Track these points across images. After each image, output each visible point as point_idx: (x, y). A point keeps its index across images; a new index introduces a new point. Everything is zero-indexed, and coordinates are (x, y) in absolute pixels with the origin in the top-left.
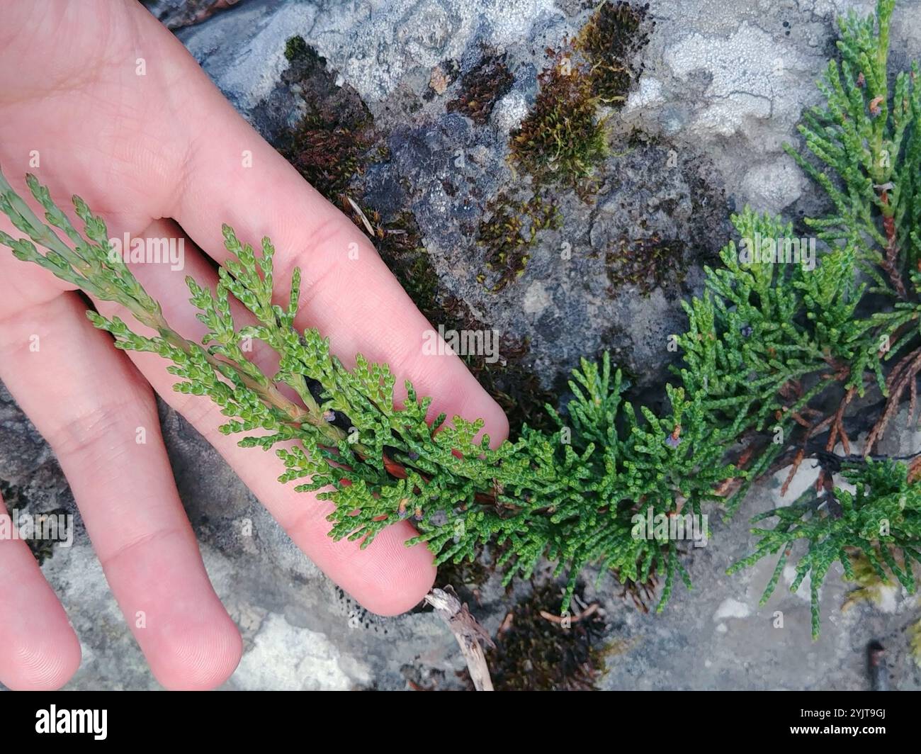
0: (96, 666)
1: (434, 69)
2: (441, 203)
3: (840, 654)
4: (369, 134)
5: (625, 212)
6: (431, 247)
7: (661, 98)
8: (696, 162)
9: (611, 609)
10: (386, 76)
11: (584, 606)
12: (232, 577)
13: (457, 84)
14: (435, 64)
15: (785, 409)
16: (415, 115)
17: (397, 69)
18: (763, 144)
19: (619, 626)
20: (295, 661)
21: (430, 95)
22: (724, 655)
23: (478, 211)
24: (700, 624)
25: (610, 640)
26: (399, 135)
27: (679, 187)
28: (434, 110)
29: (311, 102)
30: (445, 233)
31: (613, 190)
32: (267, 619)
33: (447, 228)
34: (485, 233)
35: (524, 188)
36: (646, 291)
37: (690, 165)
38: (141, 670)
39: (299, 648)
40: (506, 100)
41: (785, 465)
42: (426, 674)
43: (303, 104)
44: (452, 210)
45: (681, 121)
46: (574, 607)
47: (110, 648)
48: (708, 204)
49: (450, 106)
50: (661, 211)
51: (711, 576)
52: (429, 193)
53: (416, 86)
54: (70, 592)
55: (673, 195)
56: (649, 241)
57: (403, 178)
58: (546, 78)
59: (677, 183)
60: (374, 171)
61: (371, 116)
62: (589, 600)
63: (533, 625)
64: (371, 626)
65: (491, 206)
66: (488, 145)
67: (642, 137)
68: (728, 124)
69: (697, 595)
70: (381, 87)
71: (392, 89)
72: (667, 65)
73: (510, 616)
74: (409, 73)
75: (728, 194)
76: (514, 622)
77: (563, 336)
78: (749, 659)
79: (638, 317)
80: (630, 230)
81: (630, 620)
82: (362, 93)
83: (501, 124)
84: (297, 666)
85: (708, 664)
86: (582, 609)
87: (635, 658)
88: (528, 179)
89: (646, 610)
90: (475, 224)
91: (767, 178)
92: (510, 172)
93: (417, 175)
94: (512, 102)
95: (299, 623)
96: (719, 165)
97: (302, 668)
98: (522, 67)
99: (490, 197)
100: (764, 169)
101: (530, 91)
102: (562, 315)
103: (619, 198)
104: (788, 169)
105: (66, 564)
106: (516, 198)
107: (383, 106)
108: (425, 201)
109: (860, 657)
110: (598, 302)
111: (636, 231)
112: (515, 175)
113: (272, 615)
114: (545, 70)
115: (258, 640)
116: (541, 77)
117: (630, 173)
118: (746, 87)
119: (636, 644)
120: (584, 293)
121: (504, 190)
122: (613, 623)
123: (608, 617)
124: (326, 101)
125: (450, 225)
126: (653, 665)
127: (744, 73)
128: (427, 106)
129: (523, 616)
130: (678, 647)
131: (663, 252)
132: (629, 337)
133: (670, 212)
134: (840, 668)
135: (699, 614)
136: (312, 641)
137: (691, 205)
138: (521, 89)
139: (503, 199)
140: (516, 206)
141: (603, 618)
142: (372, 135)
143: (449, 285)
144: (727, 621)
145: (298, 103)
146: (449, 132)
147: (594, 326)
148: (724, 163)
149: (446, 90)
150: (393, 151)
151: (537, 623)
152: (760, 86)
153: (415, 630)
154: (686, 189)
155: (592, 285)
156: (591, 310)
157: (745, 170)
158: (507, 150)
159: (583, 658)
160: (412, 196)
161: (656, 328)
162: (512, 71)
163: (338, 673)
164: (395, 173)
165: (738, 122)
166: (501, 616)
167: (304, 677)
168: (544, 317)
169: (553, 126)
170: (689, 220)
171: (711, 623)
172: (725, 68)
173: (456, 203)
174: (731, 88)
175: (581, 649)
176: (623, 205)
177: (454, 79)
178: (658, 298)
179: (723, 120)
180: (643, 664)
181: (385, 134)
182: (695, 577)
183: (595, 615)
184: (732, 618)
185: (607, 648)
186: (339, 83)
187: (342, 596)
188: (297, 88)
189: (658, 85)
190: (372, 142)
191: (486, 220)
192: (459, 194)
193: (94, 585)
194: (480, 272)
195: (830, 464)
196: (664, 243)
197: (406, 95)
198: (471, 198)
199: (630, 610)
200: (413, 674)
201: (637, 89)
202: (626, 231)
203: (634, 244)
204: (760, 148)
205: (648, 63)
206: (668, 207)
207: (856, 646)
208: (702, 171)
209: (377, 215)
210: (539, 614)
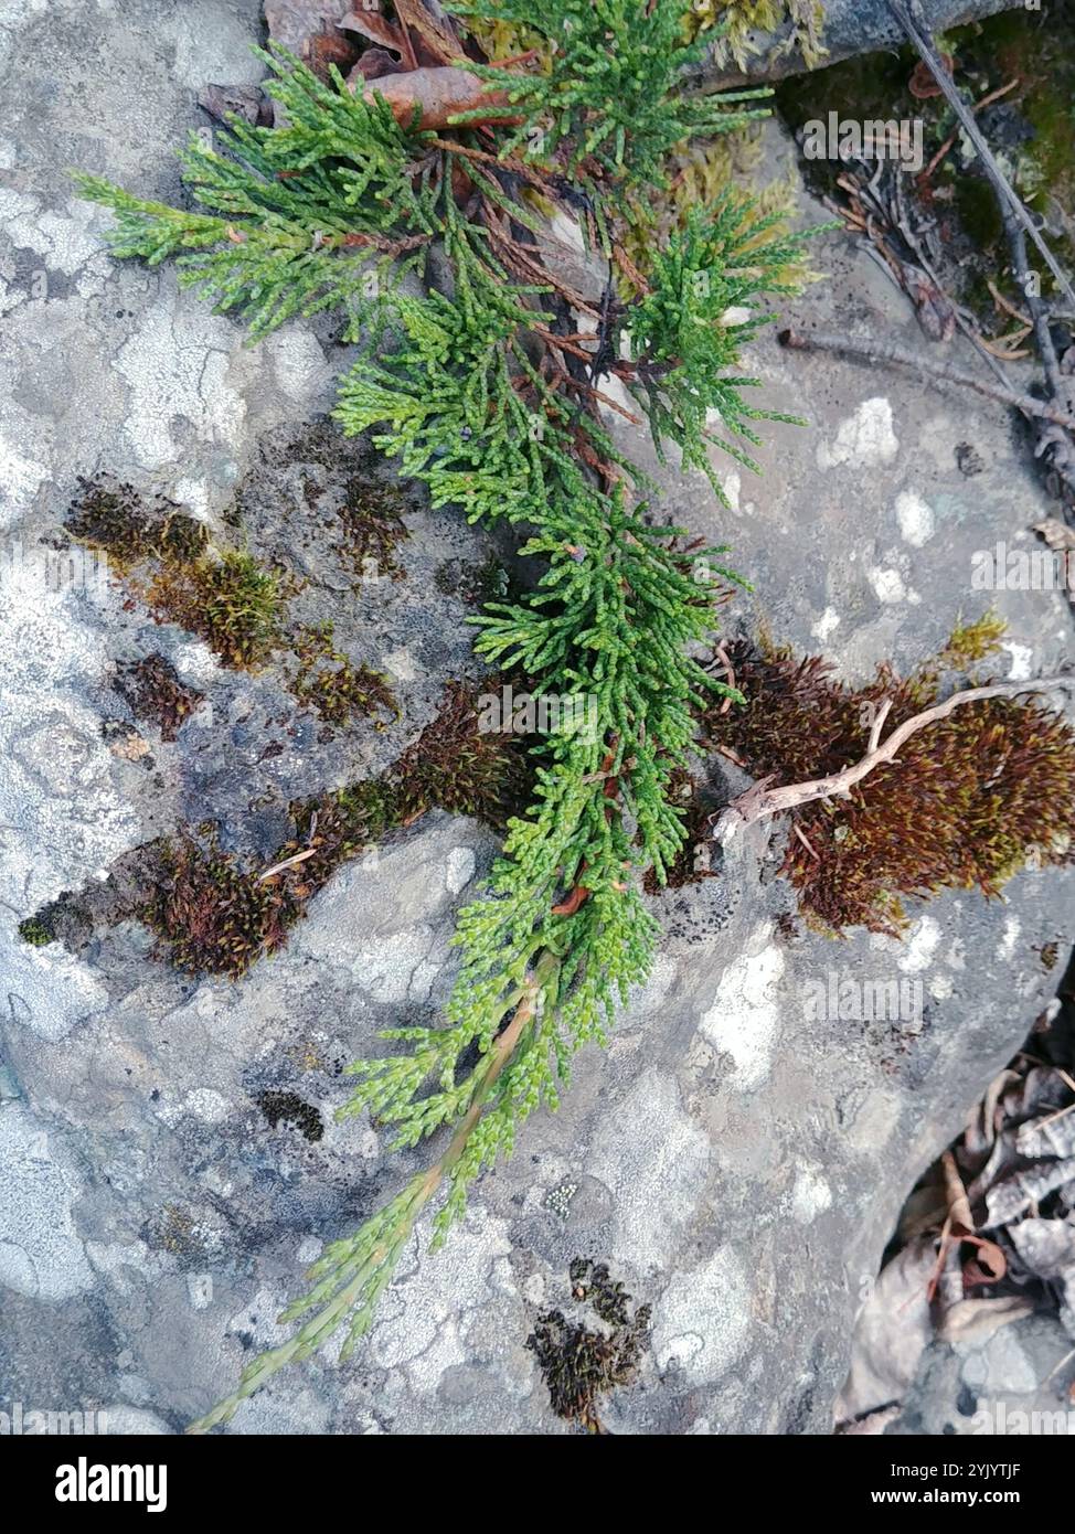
0: (737, 1243)
1: (114, 753)
2: (291, 764)
3: (786, 380)
4: (176, 844)
5: (313, 544)
6: (340, 782)
7: (203, 480)
8: (267, 450)
9: (725, 632)
10: (112, 815)
11: (716, 662)
12: (660, 1069)
13: (140, 725)
14: (108, 750)
15: (544, 402)
16: (167, 784)
17: (108, 799)
18: (252, 366)
19: (742, 626)
20: (746, 1007)
21: (148, 762)
22: (776, 511)
23: (308, 720)
24: (745, 533)
25: (756, 638)
26: (189, 805)
27: (292, 476)
28: (167, 757)
29: (123, 914)
30: (328, 762)
31: (290, 554)
32: (703, 1034)
33: (322, 759)
34: (332, 716)
35: (284, 661)
36: (403, 532)
37: (270, 458)
38: (744, 1190)
39: (734, 1001)
40: (183, 667)
41: (596, 409)
42: (771, 857)
43: (125, 925)
44: (302, 751)
45: (227, 461)
46: (718, 673)
47: (721, 1223)
48: (318, 445)
49: (168, 737)
50: (316, 501)
51: (698, 512)
52: (274, 777)
53: (134, 778)
54: (660, 1265)
55: (299, 483)
56: (346, 522)
57: (250, 806)
58: (160, 615)
59: (286, 477)
60: (231, 843)
61: (157, 840)
62: (711, 656)
63: (736, 724)
64: (731, 908)
65: (302, 704)
66: (231, 697)
67: (232, 511)
68: (235, 406)
69: (717, 531)
70: (125, 822)
71: (131, 809)
72: (161, 467)
73: (723, 748)
74: (117, 786)
75: (306, 419)
76: (729, 745)
77: (444, 639)
78: (784, 483)
79: (430, 548)
80: (332, 541)
81: (737, 612)
82: (126, 847)
83: (210, 677)
84: (752, 1007)
85: (784, 531)
86: (721, 665)
87: (775, 613)
88: (276, 654)
89: (732, 592)
90: (321, 725)
91: (290, 369)
92: (267, 676)
93: (251, 789)
94: (186, 661)
95: (711, 998)
96: (272, 423)
97: (754, 1002)
98: (142, 643)
99: (293, 703)
100: (279, 371)
101: (174, 637)
102: (421, 637)
103: (297, 549)
104: (284, 343)
105: (629, 1267)
106: (294, 672)
107: (148, 823)
108: (286, 784)
109: (792, 357)
110: (406, 592)
111: (334, 535)
112: (270, 670)
113: (700, 1028)
114: (150, 616)
115: (721, 1049)
116: (159, 622)
117: (268, 531)
118: (193, 376)
119: (762, 611)
120: (392, 607)
121: (285, 684)
122: (738, 631)
123: (732, 637)
124: (128, 895)
125: (318, 756)
126: (783, 594)
127: (176, 376)
128: (159, 767)
129: (723, 733)
130: (767, 562)
131: (364, 507)
132: (449, 562)
133: (319, 491)
134: (801, 383)
135: (736, 533)
136: (729, 984)
137: (316, 465)
138: (171, 647)
139: (294, 688)
140: (303, 673)
141: (731, 643)
142: (179, 841)
143: (383, 766)
144: (742, 502)
145: (124, 932)
146: (205, 743)
147: (432, 601)
148: (271, 417)
149: (147, 741)
150: (209, 815)
151: (733, 719)
152: (192, 360)
153: (738, 859)
154: (296, 467)
155: (387, 597)
156: (414, 602)
157: (280, 394)
158: (242, 675)
159: (772, 672)
160: (274, 798)
161: (445, 530)
162: (144, 656)
163: (761, 959)
164: (239, 816)
165: (233, 394)
166: (721, 759)
167: (763, 1000)
168: (422, 660)
169: (225, 615)
170: (329, 470)
171: (744, 520)
172: (168, 399)
173: (290, 745)
174: (193, 395)
175: (763, 672)
176: (306, 545)
177: (133, 729)
178: (412, 520)
179: (230, 411)
180: (782, 605)
181: (182, 825)
182: (700, 531)
183: (727, 651)
184: (740, 495)
185: (764, 643)
186: (103, 876)
187: (699, 938)
188: (102, 931)
189: (185, 481)
190: (189, 844)
191: (318, 711)
192: (279, 740)
193: (656, 1236)
194: (374, 727)
195: (606, 360)
196: (351, 504)
197: (142, 792)
198: (288, 726)
199: (727, 610)
200: (770, 871)
201: (187, 506)
202: (333, 547)
203: (348, 539)
204: (257, 371)
205: (155, 489)
206: (312, 492)
207: (780, 360)
208: (279, 445)
209: (291, 845)
210: (724, 715)
